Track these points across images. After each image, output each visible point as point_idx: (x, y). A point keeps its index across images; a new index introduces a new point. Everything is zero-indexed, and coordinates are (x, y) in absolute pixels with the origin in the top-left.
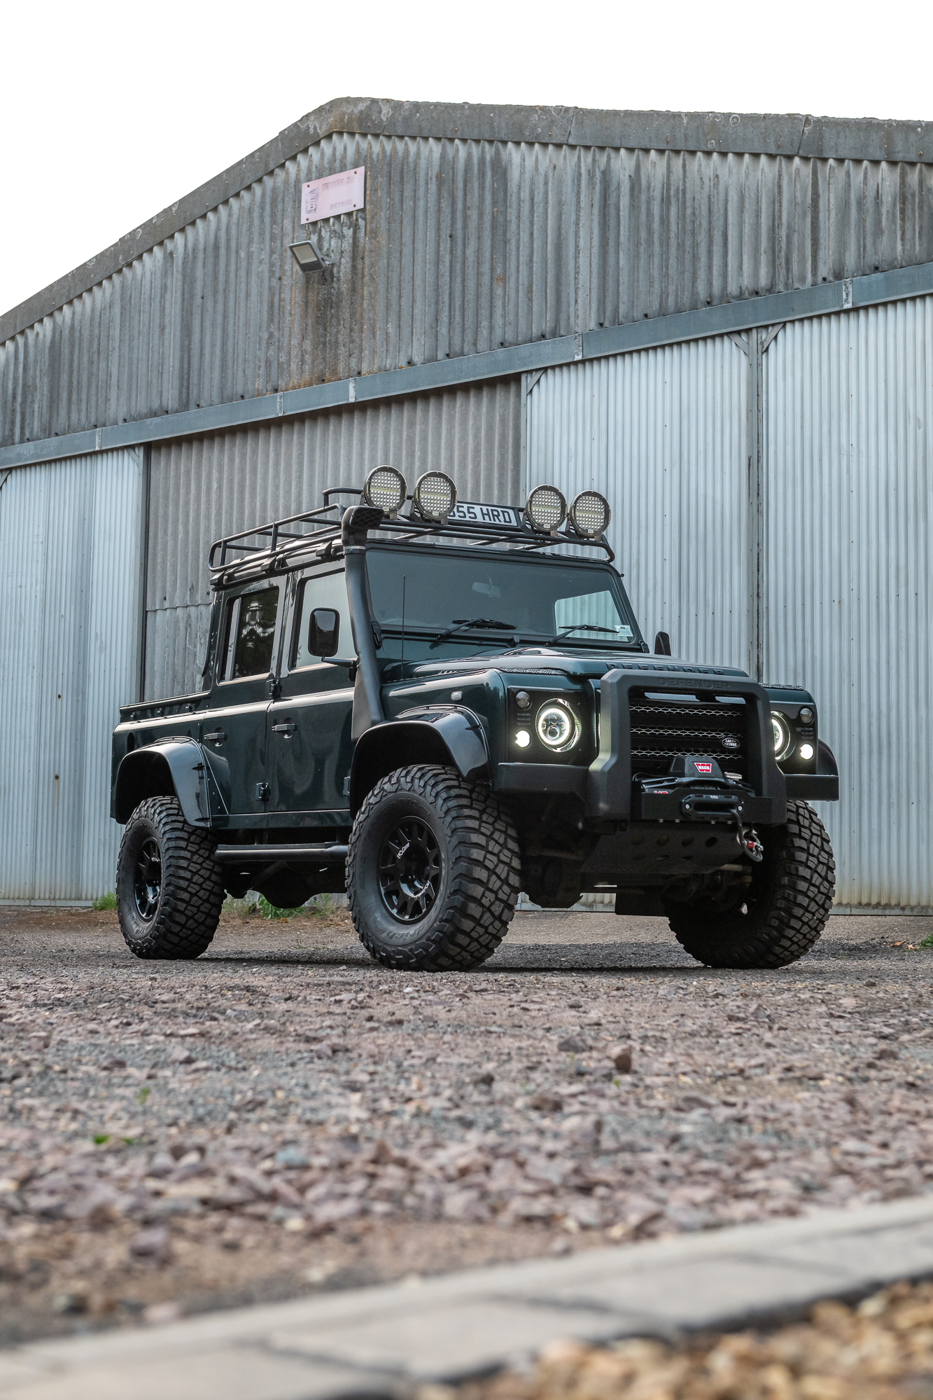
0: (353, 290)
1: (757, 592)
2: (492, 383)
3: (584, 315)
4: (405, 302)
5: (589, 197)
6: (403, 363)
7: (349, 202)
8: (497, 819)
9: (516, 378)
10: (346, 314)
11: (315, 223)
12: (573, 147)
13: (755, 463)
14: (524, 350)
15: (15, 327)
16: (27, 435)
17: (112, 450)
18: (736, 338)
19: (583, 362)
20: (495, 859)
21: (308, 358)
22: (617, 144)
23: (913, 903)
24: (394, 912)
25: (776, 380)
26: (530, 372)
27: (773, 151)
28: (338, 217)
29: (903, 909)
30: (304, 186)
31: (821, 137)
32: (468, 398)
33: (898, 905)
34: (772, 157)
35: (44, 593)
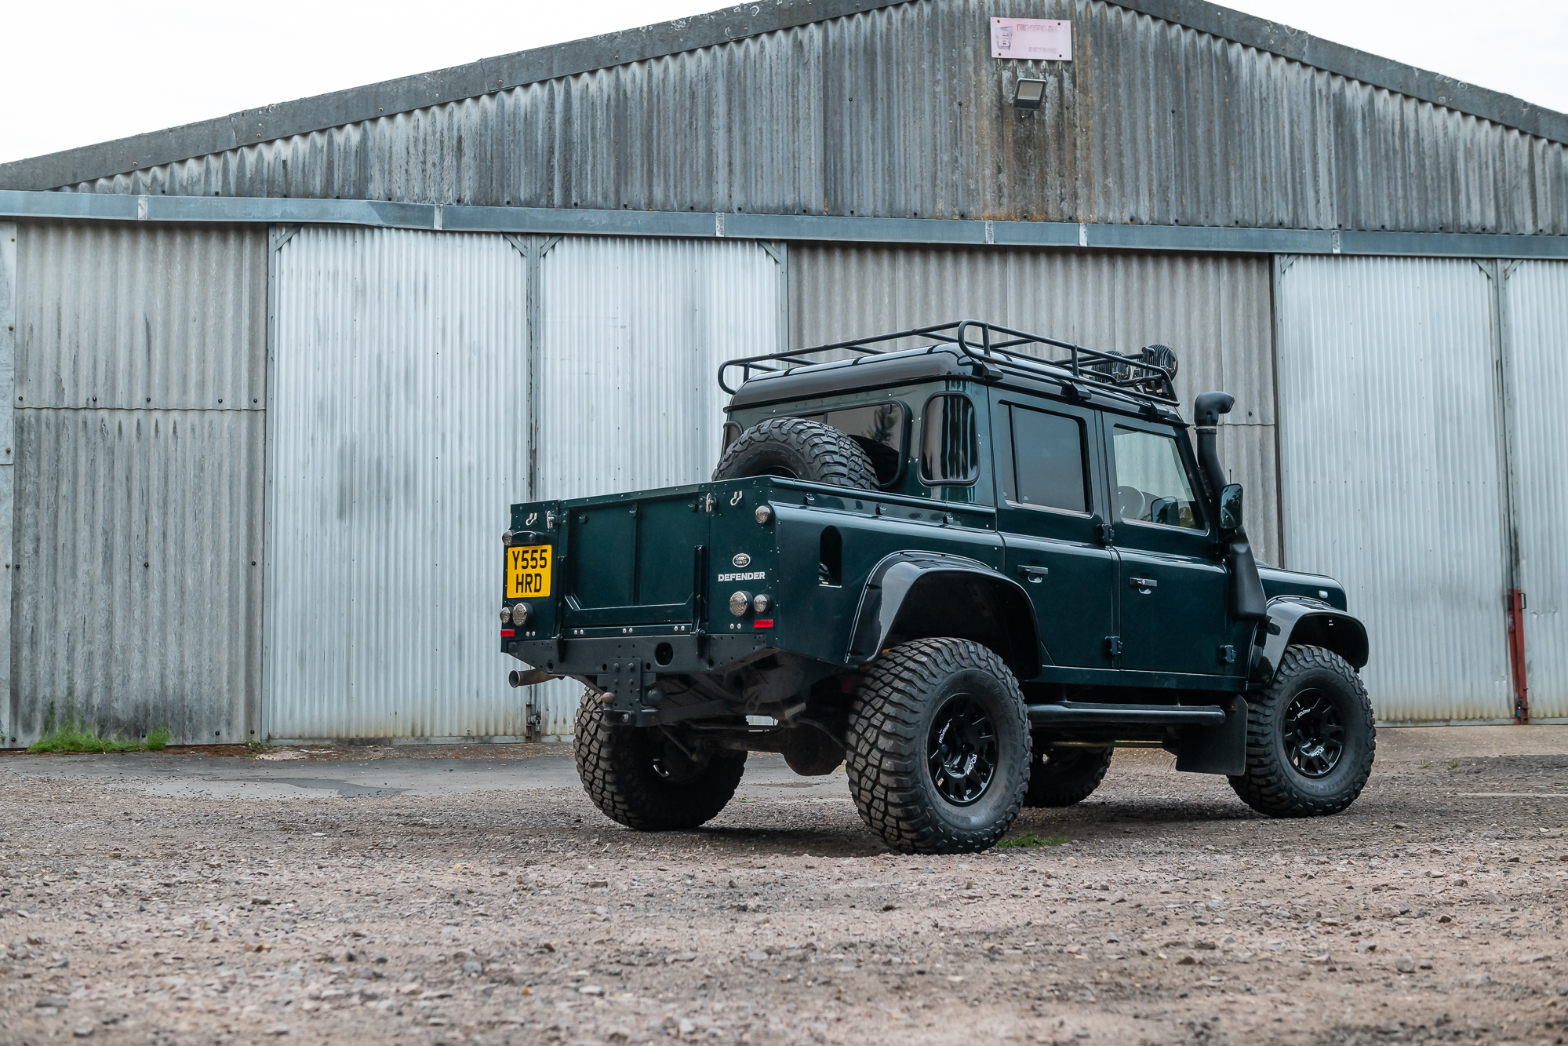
0: (1060, 136)
3: (1325, 214)
4: (1127, 161)
5: (1324, 113)
6: (1127, 219)
7: (1053, 51)
11: (1006, 61)
12: (1304, 65)
15: (550, 70)
17: (735, 240)
21: (1005, 190)
22: (1352, 75)
26: (1282, 254)
27: (1497, 119)
28: (1037, 62)
30: (993, 20)
31: (1537, 121)
34: (1493, 123)
35: (632, 385)
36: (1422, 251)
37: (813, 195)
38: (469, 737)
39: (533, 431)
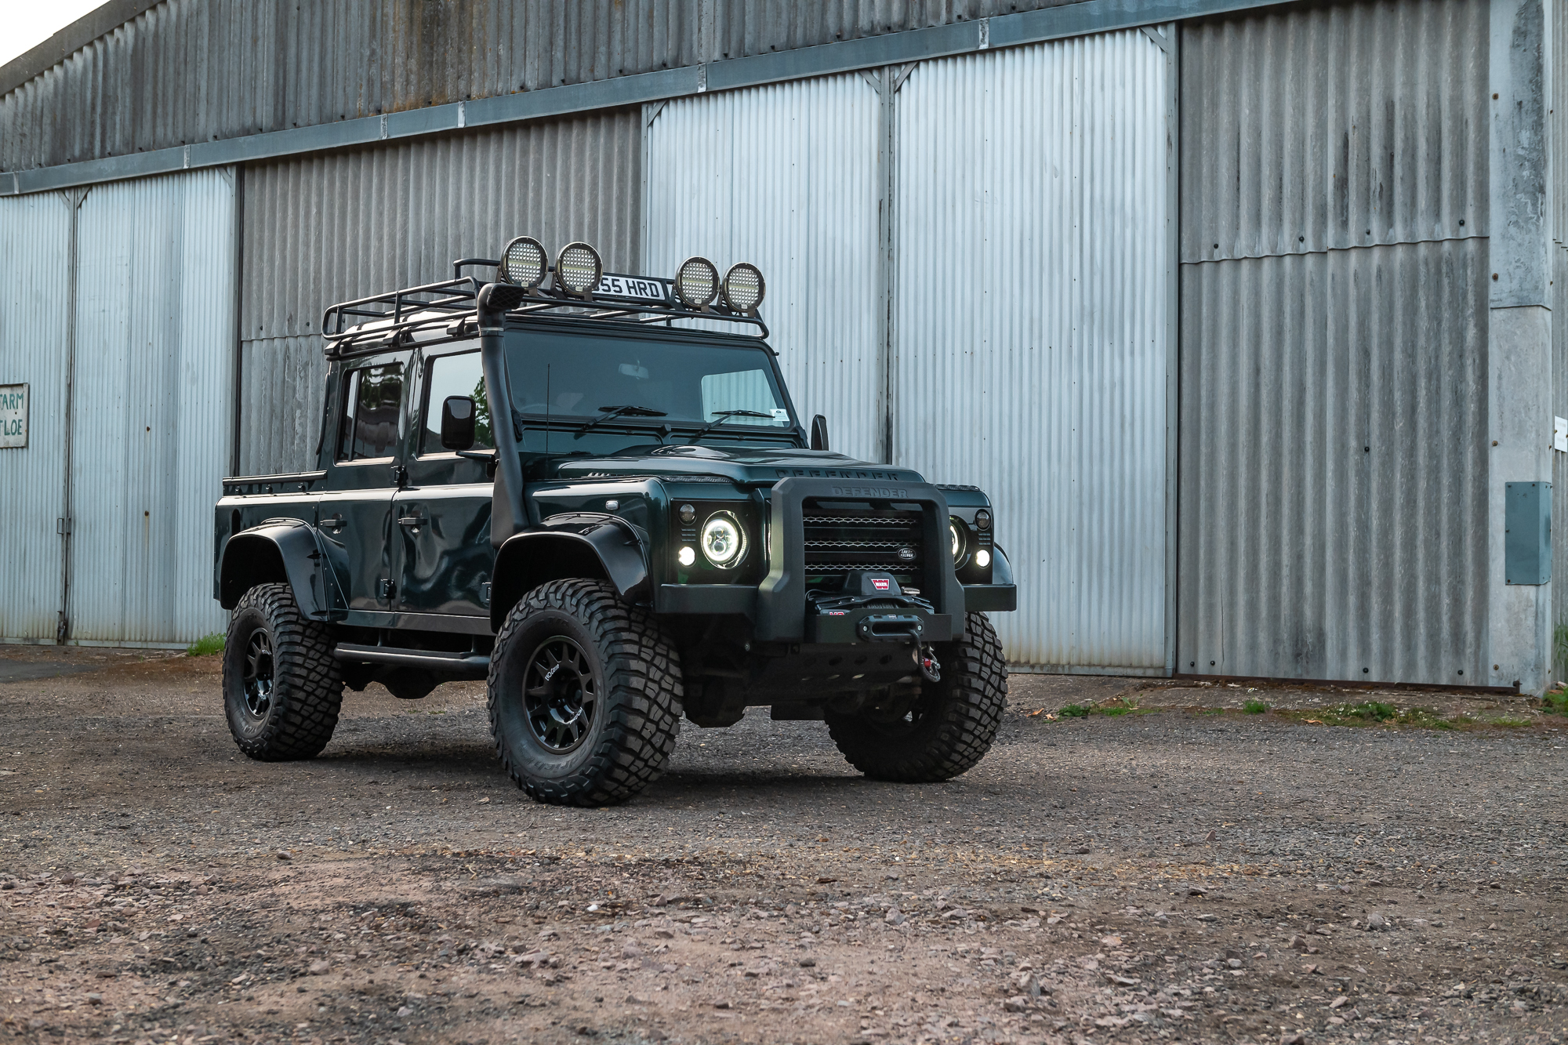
0: (462, 7)
1: (886, 341)
2: (610, 113)
3: (708, 44)
4: (517, 23)
6: (515, 87)
8: (658, 641)
9: (636, 108)
10: (454, 33)
13: (886, 207)
14: (646, 79)
15: (93, 32)
16: (109, 149)
17: (202, 169)
18: (868, 76)
19: (707, 94)
20: (655, 687)
21: (413, 77)
23: (1043, 661)
24: (543, 738)
25: (908, 122)
26: (651, 103)
29: (1033, 667)
32: (584, 127)
33: (1027, 663)
35: (130, 318)
36: (797, 73)
37: (265, 114)
38: (26, 639)
39: (71, 366)
